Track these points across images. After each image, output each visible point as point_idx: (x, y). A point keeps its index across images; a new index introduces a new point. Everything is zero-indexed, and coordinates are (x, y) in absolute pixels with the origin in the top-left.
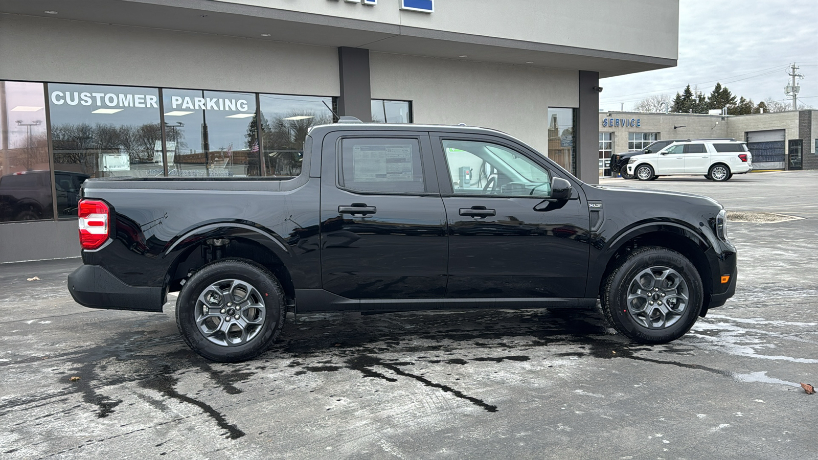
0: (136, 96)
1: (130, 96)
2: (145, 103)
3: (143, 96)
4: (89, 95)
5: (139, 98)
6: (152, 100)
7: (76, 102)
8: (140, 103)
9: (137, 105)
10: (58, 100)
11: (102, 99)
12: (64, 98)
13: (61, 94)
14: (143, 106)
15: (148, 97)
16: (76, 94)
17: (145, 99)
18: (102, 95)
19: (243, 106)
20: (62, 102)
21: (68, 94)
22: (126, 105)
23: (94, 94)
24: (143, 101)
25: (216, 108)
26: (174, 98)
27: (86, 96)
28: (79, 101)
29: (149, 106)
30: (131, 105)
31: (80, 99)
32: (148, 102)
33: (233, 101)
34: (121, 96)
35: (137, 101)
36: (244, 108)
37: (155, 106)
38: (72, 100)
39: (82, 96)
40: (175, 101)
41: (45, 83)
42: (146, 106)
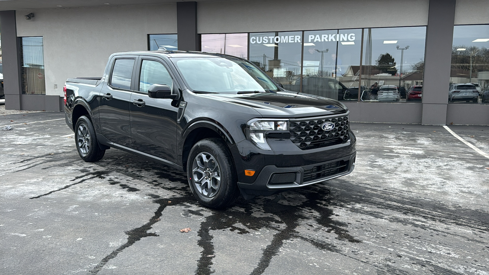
0: (290, 37)
1: (287, 37)
2: (294, 40)
3: (293, 36)
4: (267, 38)
5: (291, 38)
6: (298, 38)
7: (261, 42)
8: (291, 40)
9: (290, 41)
10: (253, 41)
11: (273, 39)
12: (256, 40)
13: (255, 38)
14: (293, 42)
15: (296, 37)
16: (261, 38)
17: (294, 38)
18: (273, 37)
19: (352, 37)
20: (255, 42)
21: (258, 38)
22: (284, 42)
23: (269, 37)
24: (293, 39)
25: (334, 40)
26: (310, 36)
27: (265, 38)
28: (262, 41)
29: (296, 41)
30: (287, 42)
31: (263, 40)
32: (296, 39)
33: (346, 35)
34: (282, 37)
35: (290, 39)
36: (353, 38)
37: (299, 41)
38: (259, 41)
39: (264, 39)
40: (311, 37)
41: (249, 33)
42: (294, 41)
